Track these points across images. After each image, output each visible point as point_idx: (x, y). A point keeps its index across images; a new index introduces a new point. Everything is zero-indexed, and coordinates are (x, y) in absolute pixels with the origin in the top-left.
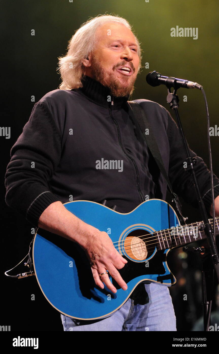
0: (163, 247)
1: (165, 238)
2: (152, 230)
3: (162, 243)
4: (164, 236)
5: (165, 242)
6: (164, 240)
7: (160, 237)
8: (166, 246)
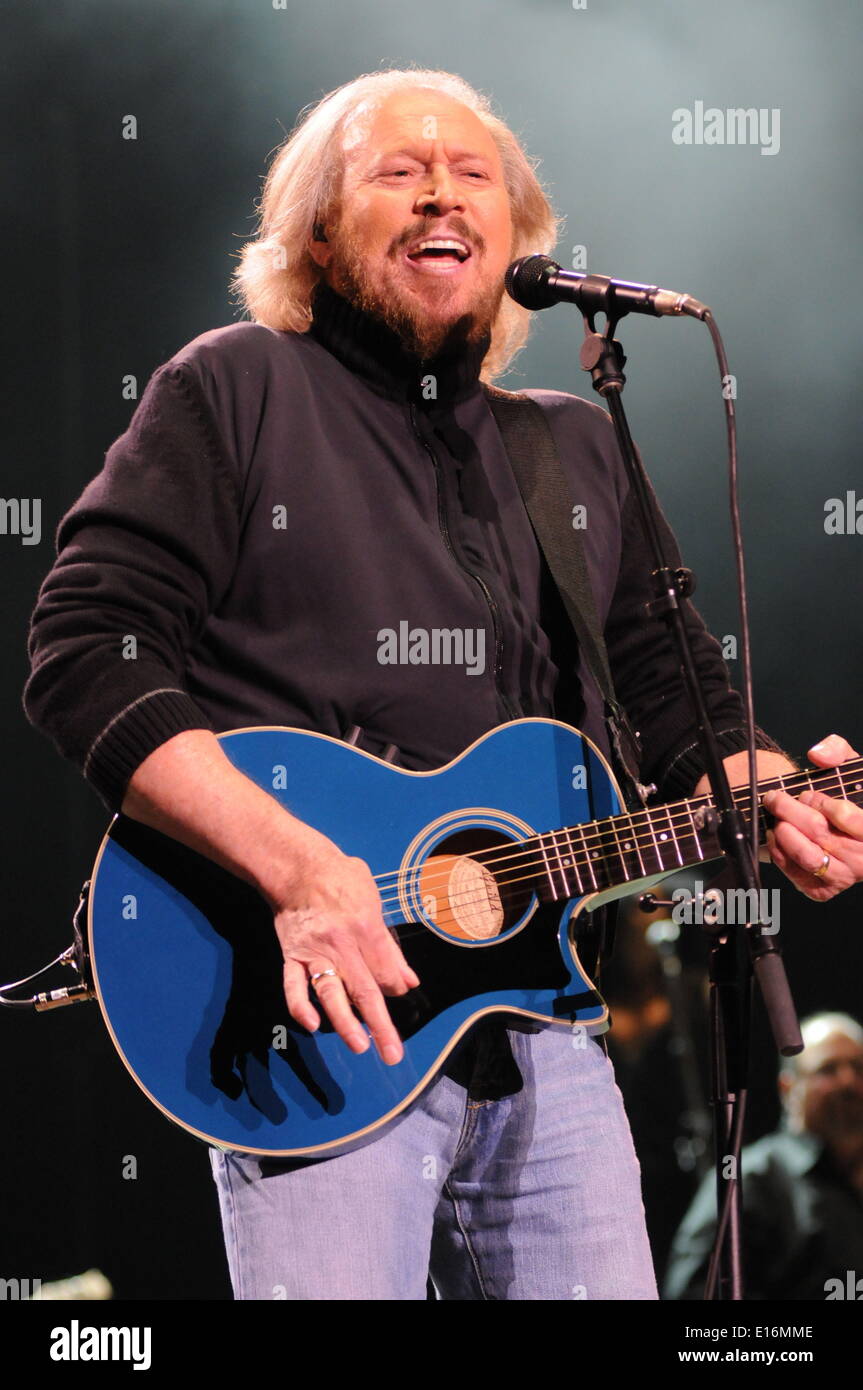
0: (560, 888)
1: (569, 858)
2: (520, 829)
3: (556, 876)
4: (564, 850)
5: (570, 872)
6: (563, 865)
7: (551, 853)
8: (573, 885)
